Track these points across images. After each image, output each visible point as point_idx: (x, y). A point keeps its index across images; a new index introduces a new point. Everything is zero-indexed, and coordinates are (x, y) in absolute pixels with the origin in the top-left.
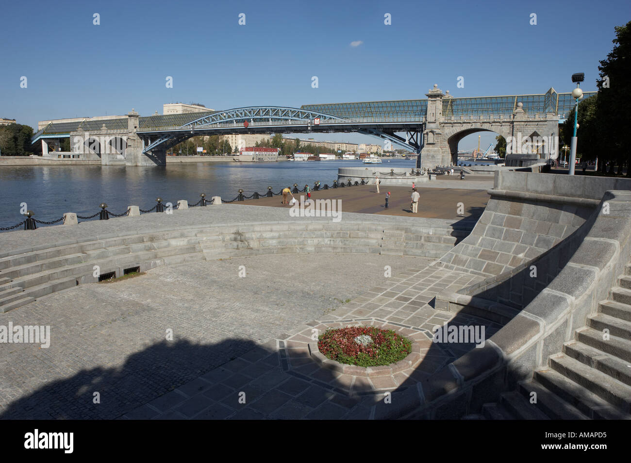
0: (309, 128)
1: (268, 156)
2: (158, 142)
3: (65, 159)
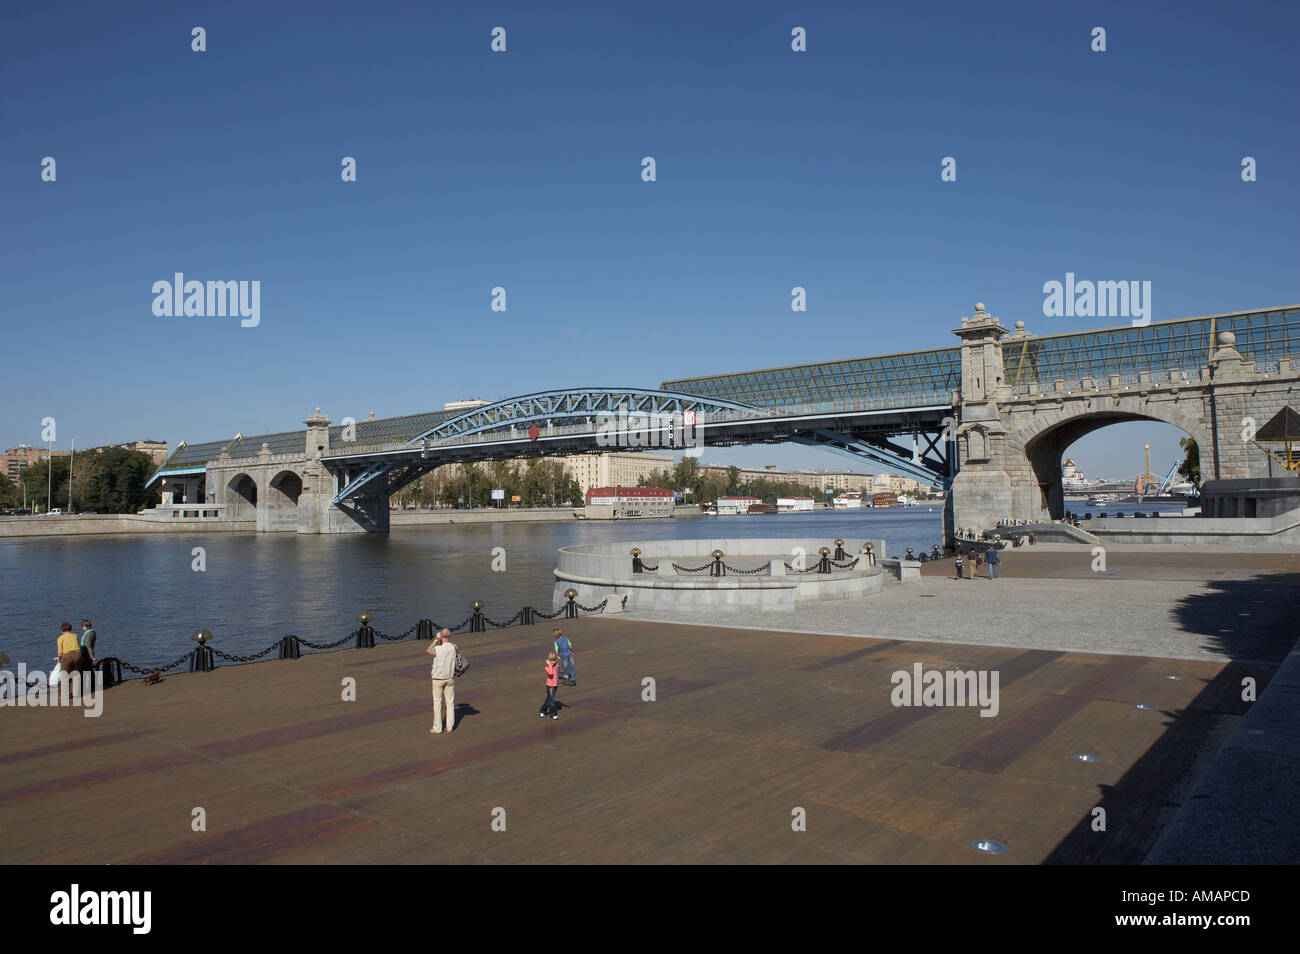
2: (363, 479)
3: (186, 519)
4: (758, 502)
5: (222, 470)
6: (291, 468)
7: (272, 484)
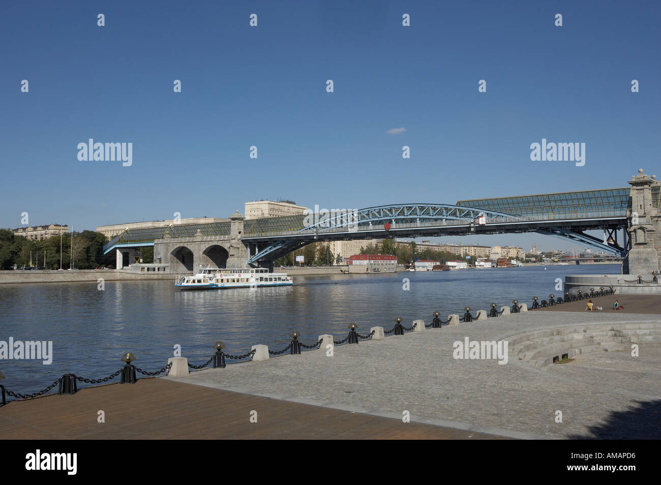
0: (472, 229)
1: (385, 265)
2: (268, 250)
3: (150, 272)
4: (438, 263)
5: (167, 244)
6: (219, 244)
7: (204, 252)
